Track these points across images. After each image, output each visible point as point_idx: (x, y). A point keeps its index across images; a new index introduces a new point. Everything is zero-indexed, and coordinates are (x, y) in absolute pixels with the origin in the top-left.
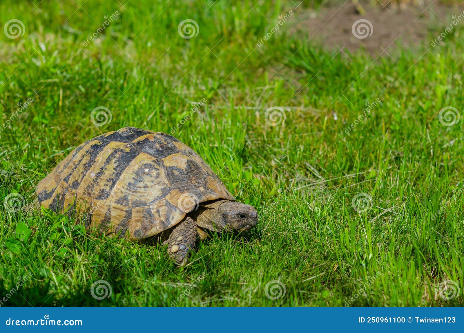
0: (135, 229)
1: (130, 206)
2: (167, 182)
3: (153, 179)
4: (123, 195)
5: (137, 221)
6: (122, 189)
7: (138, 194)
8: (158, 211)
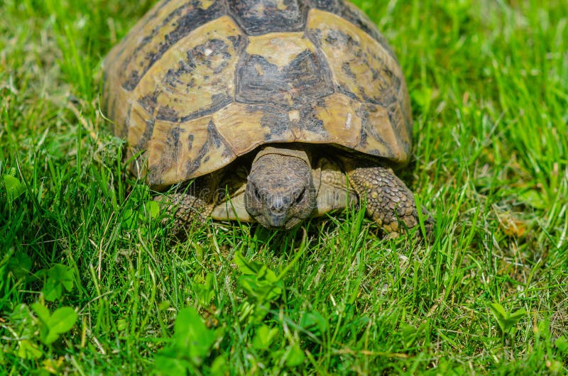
1: (155, 115)
2: (231, 86)
3: (210, 71)
4: (153, 90)
5: (158, 148)
6: (156, 78)
7: (175, 96)
8: (191, 138)
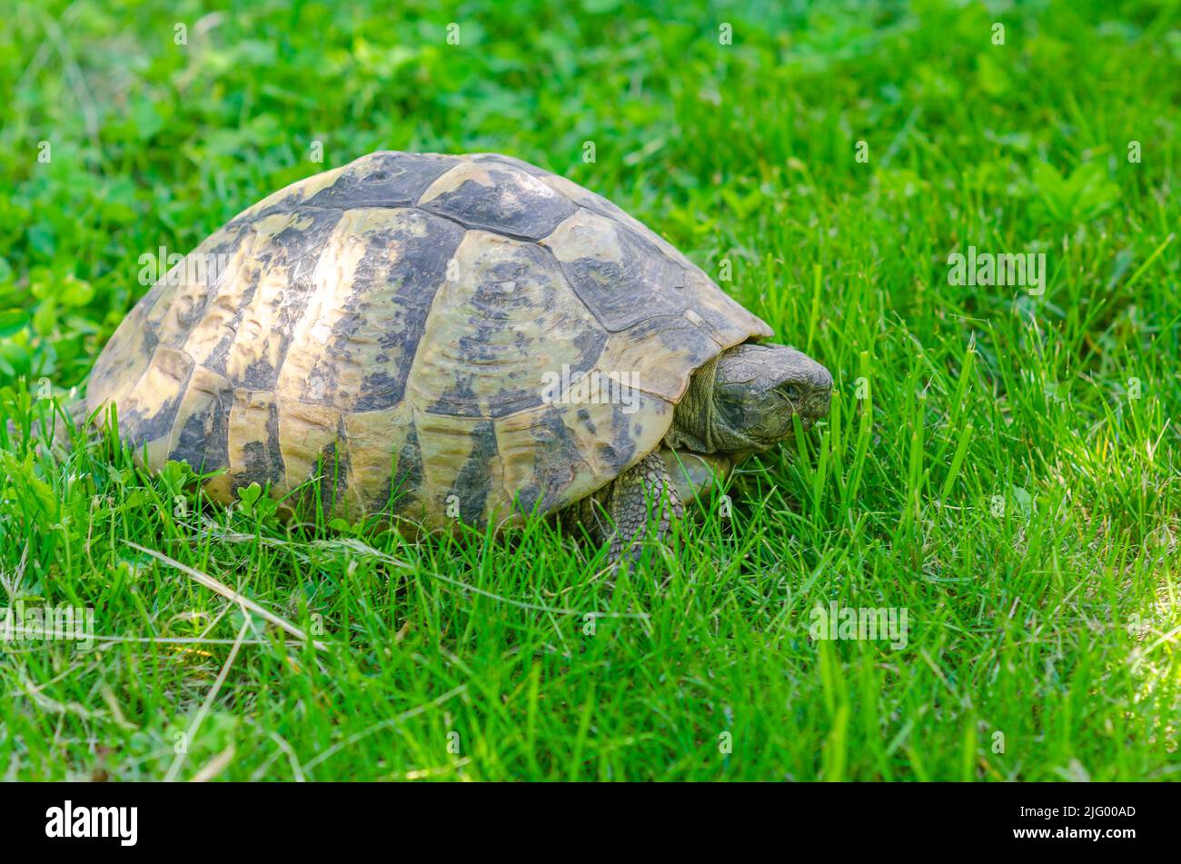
0: (514, 487)
1: (486, 414)
3: (537, 311)
4: (452, 382)
5: (517, 460)
6: (441, 363)
7: (506, 371)
8: (583, 417)
